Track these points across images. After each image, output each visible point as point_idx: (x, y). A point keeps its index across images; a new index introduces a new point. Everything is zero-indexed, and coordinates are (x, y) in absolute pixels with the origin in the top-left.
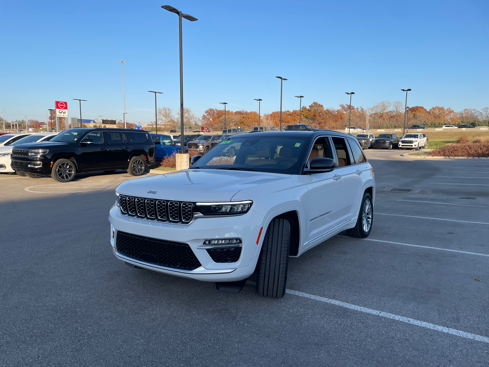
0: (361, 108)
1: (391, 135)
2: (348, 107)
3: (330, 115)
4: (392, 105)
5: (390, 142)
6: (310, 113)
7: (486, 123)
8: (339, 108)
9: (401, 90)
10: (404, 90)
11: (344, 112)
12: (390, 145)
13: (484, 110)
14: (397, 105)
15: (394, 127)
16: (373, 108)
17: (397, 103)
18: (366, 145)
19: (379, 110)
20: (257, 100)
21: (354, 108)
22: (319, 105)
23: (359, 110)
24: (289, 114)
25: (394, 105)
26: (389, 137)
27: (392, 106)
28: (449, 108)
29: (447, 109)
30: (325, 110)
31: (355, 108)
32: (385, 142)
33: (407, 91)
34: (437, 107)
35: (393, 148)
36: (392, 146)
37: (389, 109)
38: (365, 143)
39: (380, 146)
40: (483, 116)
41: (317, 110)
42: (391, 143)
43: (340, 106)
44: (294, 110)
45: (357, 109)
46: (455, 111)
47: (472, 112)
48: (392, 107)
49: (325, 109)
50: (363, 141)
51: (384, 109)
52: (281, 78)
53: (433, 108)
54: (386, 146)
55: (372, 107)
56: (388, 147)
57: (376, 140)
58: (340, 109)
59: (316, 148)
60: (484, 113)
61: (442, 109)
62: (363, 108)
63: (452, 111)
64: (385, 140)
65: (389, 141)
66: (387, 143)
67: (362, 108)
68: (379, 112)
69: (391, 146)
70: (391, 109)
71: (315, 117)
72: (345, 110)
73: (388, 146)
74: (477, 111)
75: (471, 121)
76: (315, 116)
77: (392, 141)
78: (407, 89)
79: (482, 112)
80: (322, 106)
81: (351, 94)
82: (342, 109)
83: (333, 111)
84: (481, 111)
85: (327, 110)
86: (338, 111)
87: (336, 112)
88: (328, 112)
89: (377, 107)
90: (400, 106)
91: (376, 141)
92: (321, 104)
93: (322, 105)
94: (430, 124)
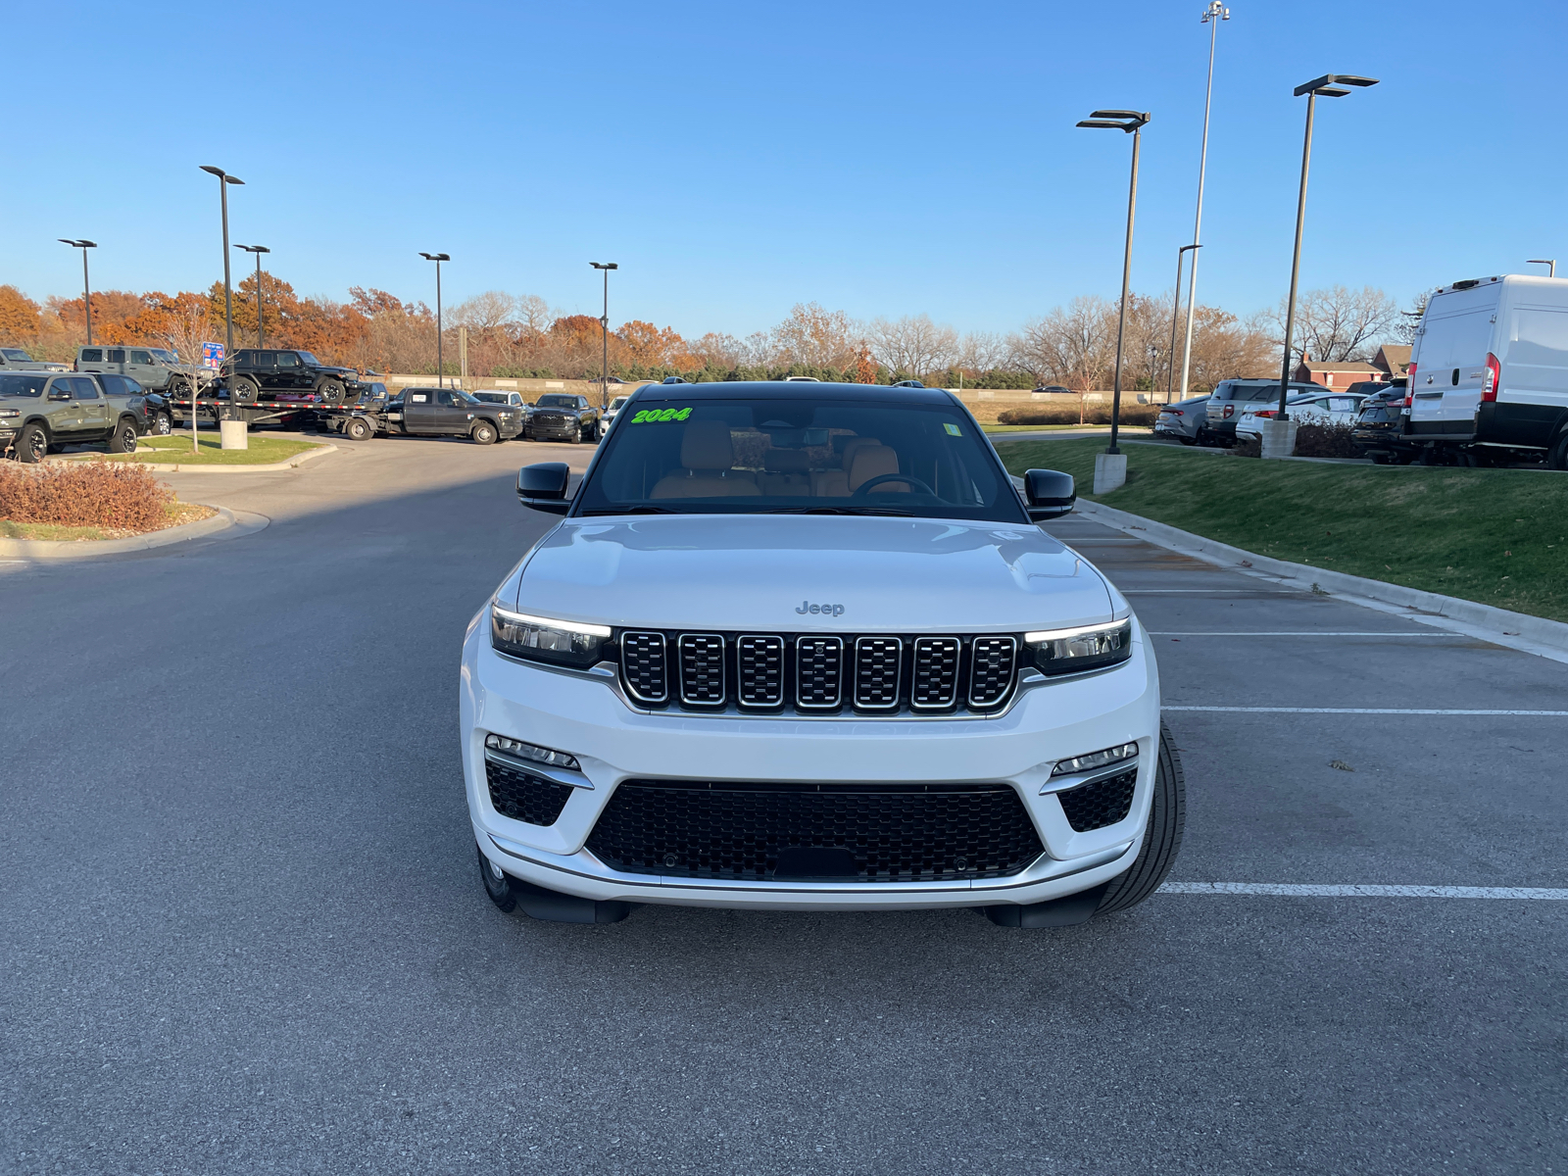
0: (421, 307)
1: (576, 400)
2: (379, 298)
3: (321, 322)
4: (515, 304)
5: (575, 421)
6: (247, 310)
7: (763, 374)
8: (349, 300)
9: (592, 264)
10: (597, 266)
11: (369, 317)
12: (576, 429)
13: (752, 340)
14: (530, 308)
15: (532, 375)
16: (463, 309)
17: (531, 300)
18: (512, 428)
19: (481, 321)
20: (74, 245)
21: (399, 305)
22: (278, 284)
23: (416, 313)
24: (164, 307)
25: (523, 306)
26: (568, 406)
27: (516, 308)
28: (669, 328)
29: (664, 331)
30: (302, 304)
31: (403, 306)
32: (561, 422)
33: (606, 268)
34: (638, 323)
35: (584, 440)
36: (582, 434)
37: (509, 317)
38: (509, 422)
39: (549, 430)
40: (751, 355)
41: (273, 299)
42: (578, 423)
43: (352, 293)
44: (180, 294)
45: (409, 310)
46: (683, 339)
47: (725, 344)
48: (516, 313)
49: (301, 299)
50: (503, 415)
51: (496, 317)
52: (221, 174)
53: (629, 325)
54: (565, 432)
55: (459, 306)
56: (571, 436)
57: (535, 412)
58: (353, 305)
59: (346, 433)
60: (752, 348)
61: (649, 329)
62: (428, 307)
63: (677, 338)
64: (562, 413)
65: (572, 418)
66: (568, 424)
67: (425, 307)
68: (481, 323)
69: (579, 431)
70: (514, 316)
71: (266, 323)
72: (370, 309)
73: (570, 433)
74: (736, 342)
75: (728, 369)
76: (266, 320)
77: (580, 416)
78: (606, 264)
79: (749, 344)
80: (288, 288)
81: (438, 259)
82: (358, 302)
83: (330, 309)
84: (744, 343)
85: (309, 303)
86: (346, 309)
87: (341, 311)
88: (311, 311)
89: (473, 306)
90: (540, 312)
91: (536, 416)
92: (284, 281)
93: (288, 285)
94: (627, 371)
